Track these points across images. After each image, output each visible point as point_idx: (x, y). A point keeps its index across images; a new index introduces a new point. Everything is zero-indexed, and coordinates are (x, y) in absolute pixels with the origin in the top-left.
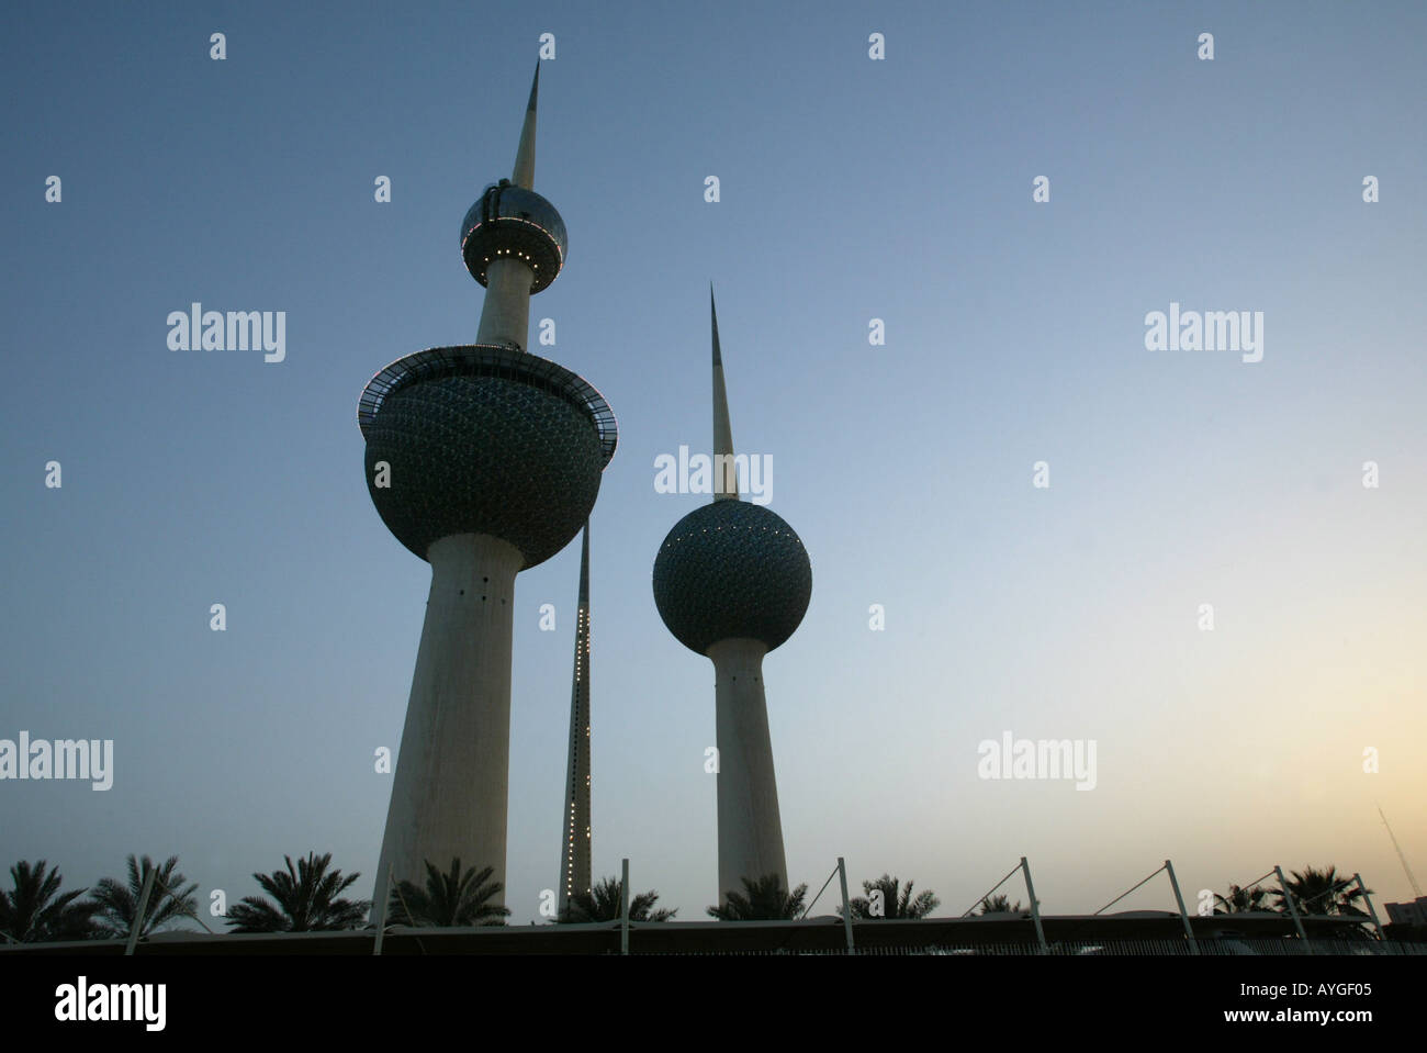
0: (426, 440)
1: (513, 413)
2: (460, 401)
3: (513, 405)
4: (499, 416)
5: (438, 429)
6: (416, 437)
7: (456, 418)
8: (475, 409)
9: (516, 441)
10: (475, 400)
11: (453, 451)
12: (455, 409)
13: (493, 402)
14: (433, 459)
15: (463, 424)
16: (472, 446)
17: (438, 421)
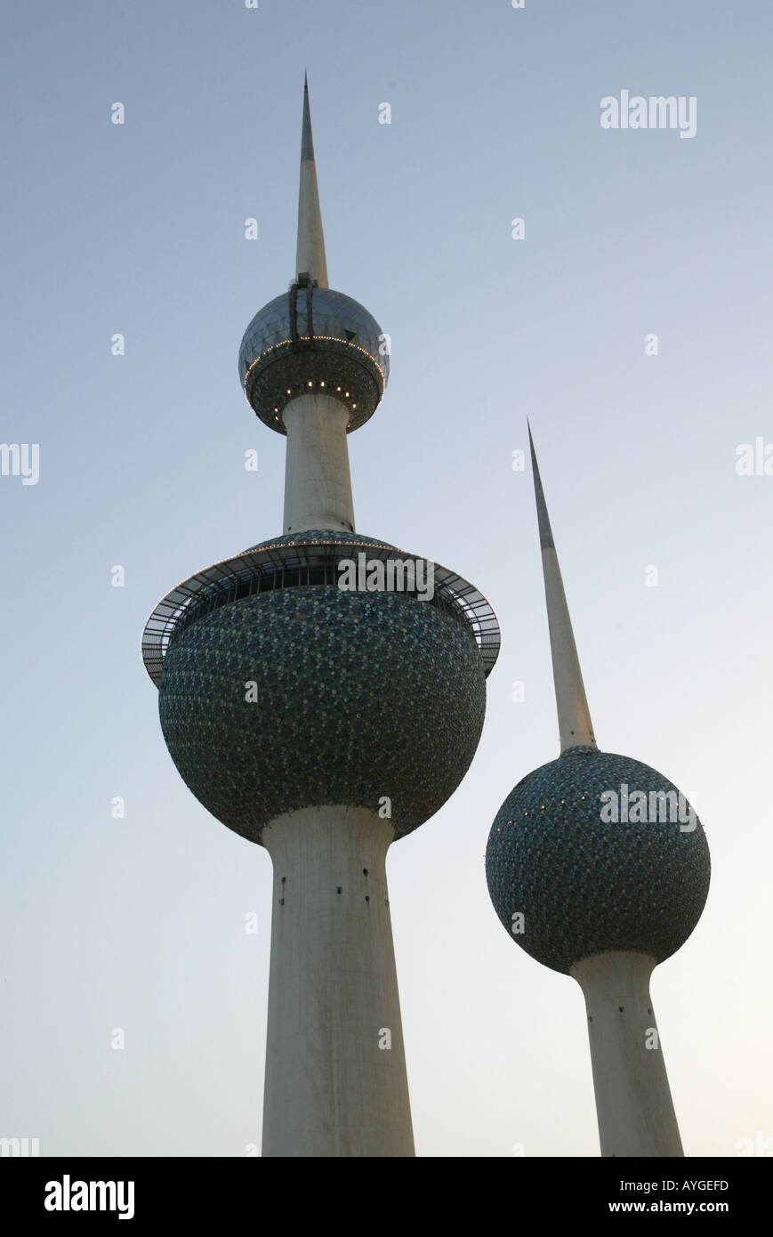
0: (294, 673)
1: (411, 642)
2: (341, 622)
3: (410, 631)
4: (394, 646)
5: (313, 661)
6: (280, 668)
7: (337, 647)
8: (362, 634)
9: (415, 681)
10: (362, 621)
11: (334, 692)
12: (337, 632)
13: (385, 626)
14: (306, 702)
15: (347, 655)
16: (360, 686)
17: (311, 648)
